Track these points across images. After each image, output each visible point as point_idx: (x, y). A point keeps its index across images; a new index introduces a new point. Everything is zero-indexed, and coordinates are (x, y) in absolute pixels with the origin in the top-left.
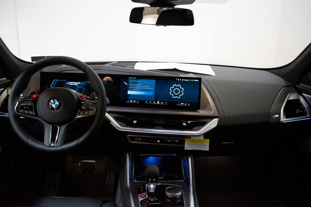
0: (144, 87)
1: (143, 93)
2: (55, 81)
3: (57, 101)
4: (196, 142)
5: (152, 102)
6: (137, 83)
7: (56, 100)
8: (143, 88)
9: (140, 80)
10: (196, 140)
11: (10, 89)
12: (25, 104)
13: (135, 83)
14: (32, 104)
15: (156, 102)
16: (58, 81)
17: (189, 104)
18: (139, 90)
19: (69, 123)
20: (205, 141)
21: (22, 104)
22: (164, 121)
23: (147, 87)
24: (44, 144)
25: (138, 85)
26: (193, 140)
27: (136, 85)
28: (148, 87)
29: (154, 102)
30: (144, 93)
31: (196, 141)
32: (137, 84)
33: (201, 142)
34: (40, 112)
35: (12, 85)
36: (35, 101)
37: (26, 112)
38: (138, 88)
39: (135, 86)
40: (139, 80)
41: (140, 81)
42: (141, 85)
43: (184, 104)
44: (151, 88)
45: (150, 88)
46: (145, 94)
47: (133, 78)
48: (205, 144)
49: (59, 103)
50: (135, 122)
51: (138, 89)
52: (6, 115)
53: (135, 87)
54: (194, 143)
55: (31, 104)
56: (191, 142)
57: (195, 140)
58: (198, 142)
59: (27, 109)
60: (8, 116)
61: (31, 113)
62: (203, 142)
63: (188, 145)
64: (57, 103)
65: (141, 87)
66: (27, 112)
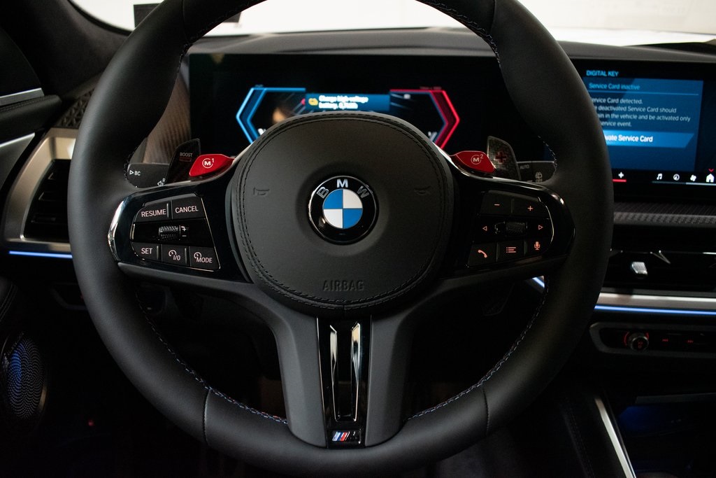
0: (653, 114)
1: (646, 139)
2: (255, 94)
3: (353, 187)
5: (685, 177)
6: (620, 96)
7: (346, 182)
8: (645, 117)
9: (637, 80)
11: (70, 136)
12: (162, 212)
13: (614, 96)
14: (200, 207)
15: (702, 178)
16: (268, 94)
18: (629, 124)
19: (414, 308)
21: (144, 214)
23: (664, 114)
24: (287, 430)
25: (623, 105)
27: (615, 105)
28: (670, 114)
29: (693, 178)
30: (651, 139)
32: (623, 101)
34: (253, 255)
35: (79, 119)
36: (214, 193)
37: (174, 255)
38: (623, 117)
39: (612, 108)
40: (629, 83)
41: (634, 87)
42: (637, 106)
44: (683, 119)
45: (676, 118)
46: (654, 145)
47: (603, 74)
49: (363, 200)
51: (626, 120)
52: (59, 250)
53: (610, 112)
55: (194, 209)
59: (175, 241)
60: (70, 256)
61: (199, 258)
64: (352, 200)
65: (638, 113)
66: (178, 258)
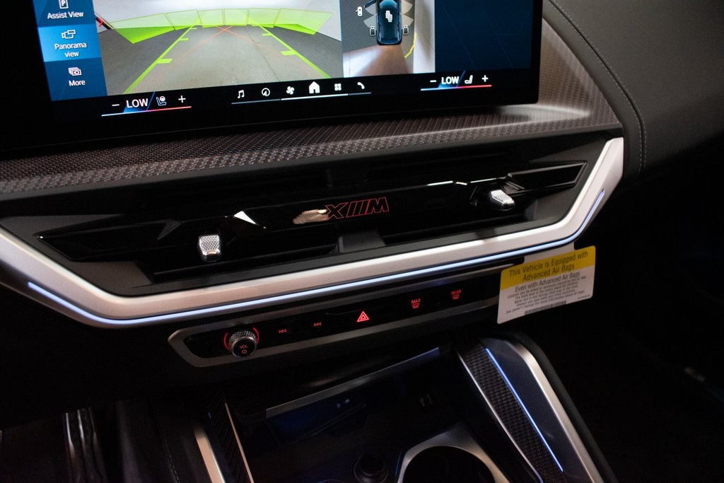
4: (546, 274)
10: (547, 264)
17: (485, 78)
20: (580, 257)
22: (382, 202)
26: (535, 268)
29: (290, 90)
31: (544, 269)
33: (564, 269)
43: (462, 83)
48: (578, 274)
50: (210, 245)
54: (538, 281)
56: (525, 278)
57: (541, 266)
58: (555, 271)
62: (572, 267)
63: (514, 299)
